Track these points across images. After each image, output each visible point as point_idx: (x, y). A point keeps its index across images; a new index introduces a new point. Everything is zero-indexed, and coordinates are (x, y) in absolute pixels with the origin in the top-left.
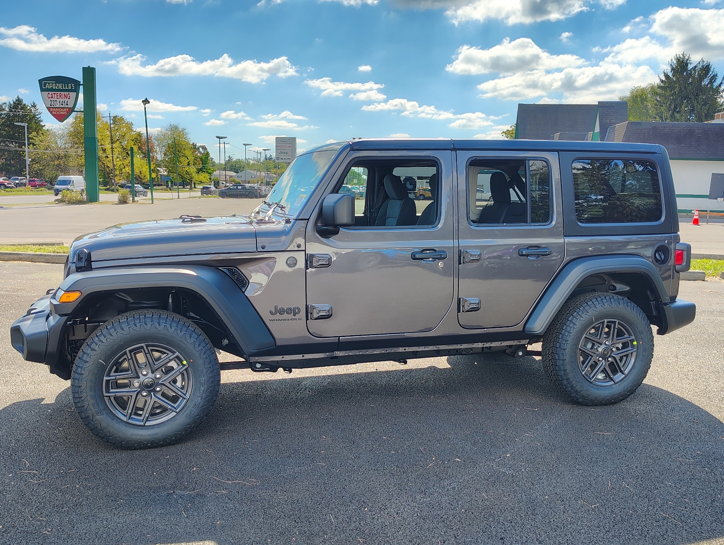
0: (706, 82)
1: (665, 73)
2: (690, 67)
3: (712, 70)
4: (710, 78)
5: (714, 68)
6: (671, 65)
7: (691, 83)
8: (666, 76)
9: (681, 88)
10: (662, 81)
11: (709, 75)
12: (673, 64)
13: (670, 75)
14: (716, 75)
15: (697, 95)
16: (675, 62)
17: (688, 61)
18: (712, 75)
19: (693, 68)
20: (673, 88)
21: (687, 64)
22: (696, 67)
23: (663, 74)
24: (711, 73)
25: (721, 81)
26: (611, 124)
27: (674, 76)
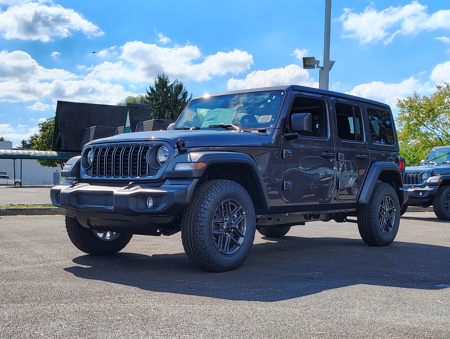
0: (180, 97)
1: (151, 88)
2: (169, 84)
3: (183, 88)
4: (182, 94)
5: (185, 87)
6: (155, 82)
7: (170, 97)
8: (152, 90)
9: (163, 100)
10: (149, 94)
11: (182, 92)
12: (156, 81)
13: (155, 89)
14: (187, 92)
15: (175, 106)
16: (158, 80)
17: (167, 81)
18: (184, 92)
19: (170, 86)
20: (157, 100)
21: (166, 83)
22: (172, 85)
23: (150, 88)
24: (183, 90)
25: (190, 97)
26: (138, 121)
27: (157, 91)
